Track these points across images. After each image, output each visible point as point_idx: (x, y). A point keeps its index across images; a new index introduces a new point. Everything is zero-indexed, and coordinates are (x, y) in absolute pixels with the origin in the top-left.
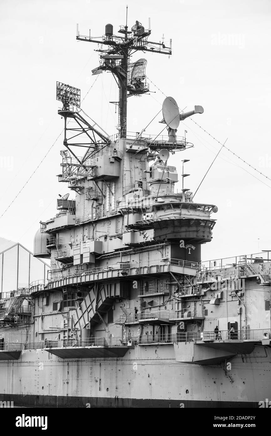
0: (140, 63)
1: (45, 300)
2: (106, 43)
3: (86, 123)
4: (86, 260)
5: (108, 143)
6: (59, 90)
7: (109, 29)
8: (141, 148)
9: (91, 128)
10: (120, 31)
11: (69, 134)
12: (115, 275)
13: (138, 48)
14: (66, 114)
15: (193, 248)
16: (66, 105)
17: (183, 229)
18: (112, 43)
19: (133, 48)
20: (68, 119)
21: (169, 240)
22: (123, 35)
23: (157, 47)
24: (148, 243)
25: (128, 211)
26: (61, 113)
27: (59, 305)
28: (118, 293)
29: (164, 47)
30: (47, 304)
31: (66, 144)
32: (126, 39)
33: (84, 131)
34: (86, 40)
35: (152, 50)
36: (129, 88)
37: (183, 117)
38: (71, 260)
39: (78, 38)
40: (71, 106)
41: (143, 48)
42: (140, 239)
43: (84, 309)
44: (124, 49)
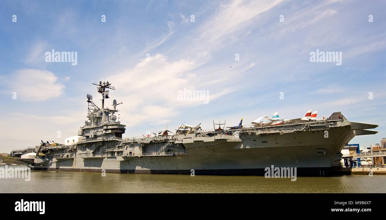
0: (108, 91)
1: (81, 146)
2: (100, 86)
3: (94, 104)
4: (93, 137)
5: (99, 109)
6: (88, 96)
7: (101, 83)
8: (108, 111)
9: (95, 105)
10: (103, 83)
11: (90, 106)
12: (101, 140)
14: (89, 102)
15: (121, 135)
16: (89, 100)
17: (118, 130)
18: (101, 86)
19: (106, 87)
21: (115, 133)
22: (104, 84)
23: (112, 88)
24: (109, 133)
25: (105, 125)
27: (85, 147)
28: (101, 145)
29: (114, 88)
30: (82, 147)
31: (89, 109)
33: (93, 106)
34: (95, 85)
35: (110, 88)
36: (105, 97)
37: (118, 105)
38: (89, 136)
39: (93, 84)
40: (90, 100)
41: (108, 88)
42: (108, 132)
43: (92, 148)
44: (104, 87)
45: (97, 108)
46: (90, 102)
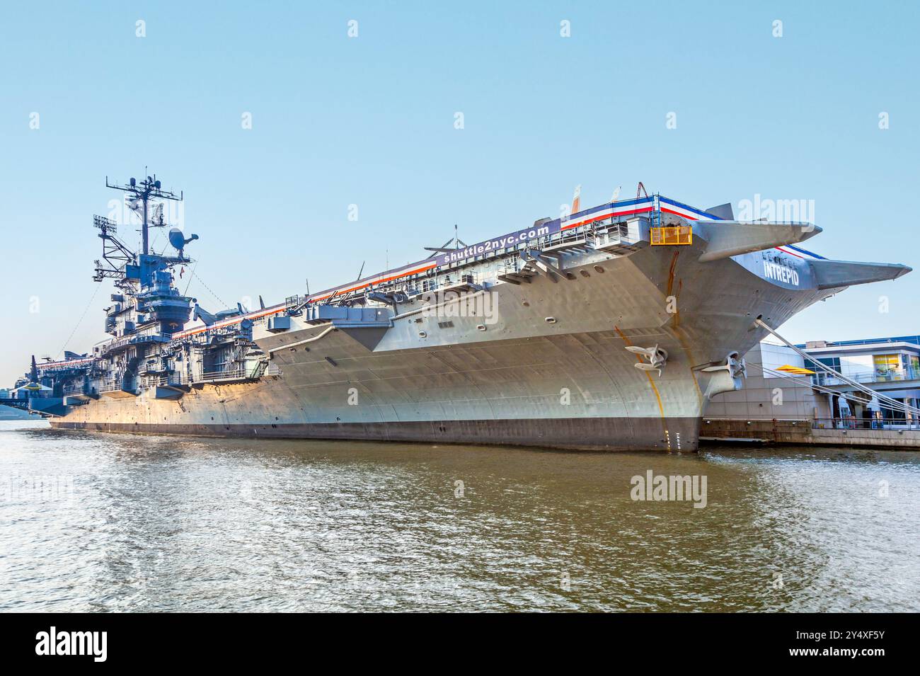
2: (130, 190)
3: (119, 244)
5: (134, 257)
7: (133, 182)
9: (122, 246)
10: (142, 183)
11: (107, 250)
13: (156, 195)
14: (104, 236)
15: (177, 325)
16: (104, 231)
18: (136, 191)
19: (152, 195)
20: (106, 240)
21: (160, 319)
22: (144, 186)
23: (166, 194)
26: (99, 235)
28: (136, 355)
29: (172, 195)
31: (105, 257)
32: (146, 188)
33: (119, 249)
34: (114, 188)
35: (168, 198)
37: (187, 242)
38: (116, 333)
39: (107, 186)
40: (109, 232)
41: (160, 196)
42: (144, 319)
44: (145, 196)
45: (129, 255)
46: (109, 237)
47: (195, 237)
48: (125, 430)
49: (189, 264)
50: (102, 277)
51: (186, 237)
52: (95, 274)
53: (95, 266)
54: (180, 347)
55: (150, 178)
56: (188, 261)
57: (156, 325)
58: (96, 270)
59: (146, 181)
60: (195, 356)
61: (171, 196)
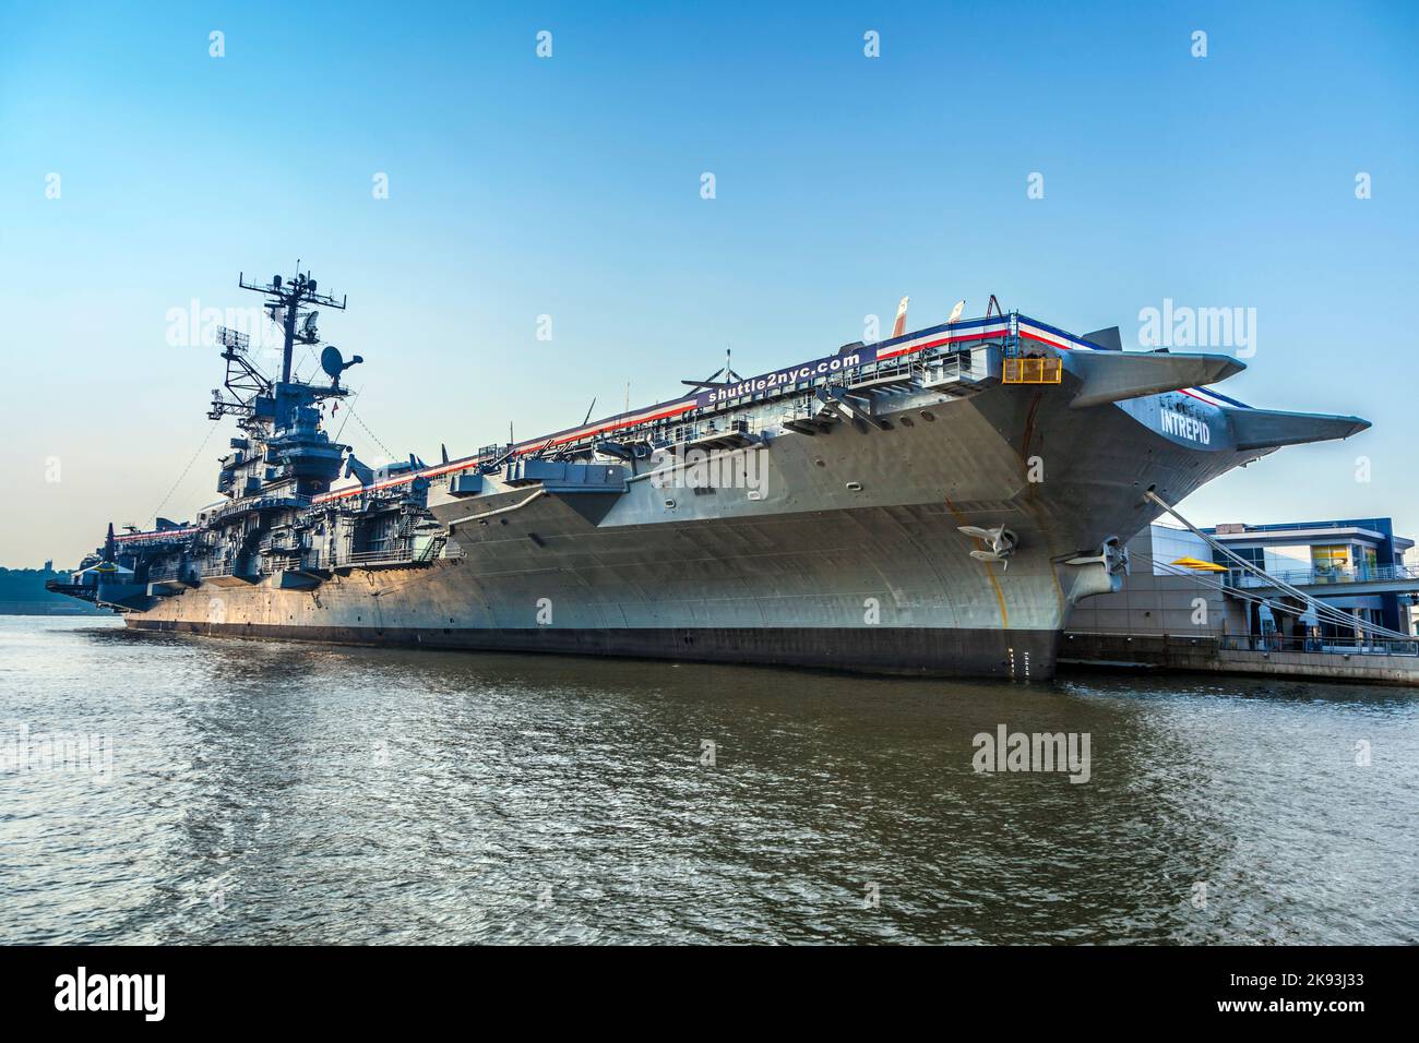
0: (312, 315)
2: (273, 292)
3: (250, 367)
5: (270, 385)
7: (278, 280)
9: (253, 371)
10: (289, 283)
11: (231, 376)
13: (308, 300)
14: (229, 357)
15: (321, 484)
16: (231, 349)
18: (280, 294)
19: (304, 300)
20: (231, 362)
21: (294, 476)
22: (292, 287)
24: (280, 479)
26: (223, 355)
28: (258, 525)
31: (227, 385)
32: (295, 290)
33: (249, 375)
34: (251, 288)
35: (326, 304)
36: (298, 338)
37: (347, 366)
39: (241, 286)
41: (315, 301)
44: (292, 301)
45: (263, 383)
46: (236, 358)
47: (358, 360)
48: (233, 633)
49: (346, 399)
50: (221, 414)
51: (345, 360)
52: (211, 409)
53: (212, 398)
54: (322, 514)
55: (302, 276)
56: (345, 393)
57: (291, 483)
58: (213, 403)
59: (296, 280)
60: (343, 528)
61: (330, 302)
